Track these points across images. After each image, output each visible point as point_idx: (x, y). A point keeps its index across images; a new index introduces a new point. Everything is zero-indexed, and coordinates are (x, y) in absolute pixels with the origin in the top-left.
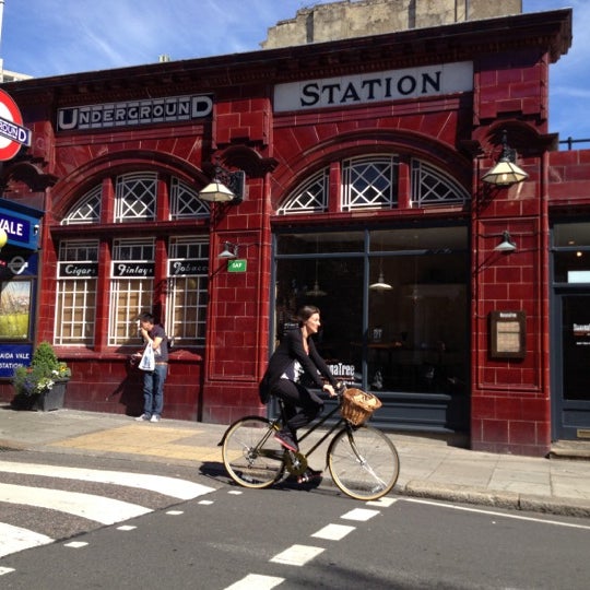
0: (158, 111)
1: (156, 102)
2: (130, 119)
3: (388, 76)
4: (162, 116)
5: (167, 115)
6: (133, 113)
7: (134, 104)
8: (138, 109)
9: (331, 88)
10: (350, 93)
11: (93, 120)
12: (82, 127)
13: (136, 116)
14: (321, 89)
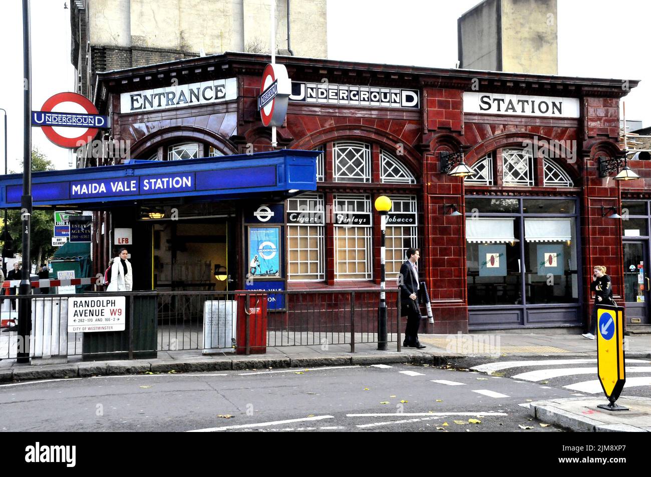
0: (375, 97)
1: (372, 90)
2: (351, 99)
3: (533, 100)
4: (378, 101)
5: (382, 101)
6: (354, 95)
7: (355, 88)
8: (358, 93)
9: (499, 100)
10: (510, 106)
11: (320, 96)
12: (309, 100)
13: (357, 98)
14: (492, 100)
